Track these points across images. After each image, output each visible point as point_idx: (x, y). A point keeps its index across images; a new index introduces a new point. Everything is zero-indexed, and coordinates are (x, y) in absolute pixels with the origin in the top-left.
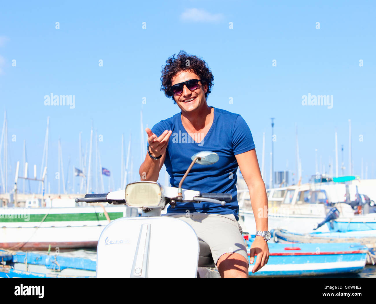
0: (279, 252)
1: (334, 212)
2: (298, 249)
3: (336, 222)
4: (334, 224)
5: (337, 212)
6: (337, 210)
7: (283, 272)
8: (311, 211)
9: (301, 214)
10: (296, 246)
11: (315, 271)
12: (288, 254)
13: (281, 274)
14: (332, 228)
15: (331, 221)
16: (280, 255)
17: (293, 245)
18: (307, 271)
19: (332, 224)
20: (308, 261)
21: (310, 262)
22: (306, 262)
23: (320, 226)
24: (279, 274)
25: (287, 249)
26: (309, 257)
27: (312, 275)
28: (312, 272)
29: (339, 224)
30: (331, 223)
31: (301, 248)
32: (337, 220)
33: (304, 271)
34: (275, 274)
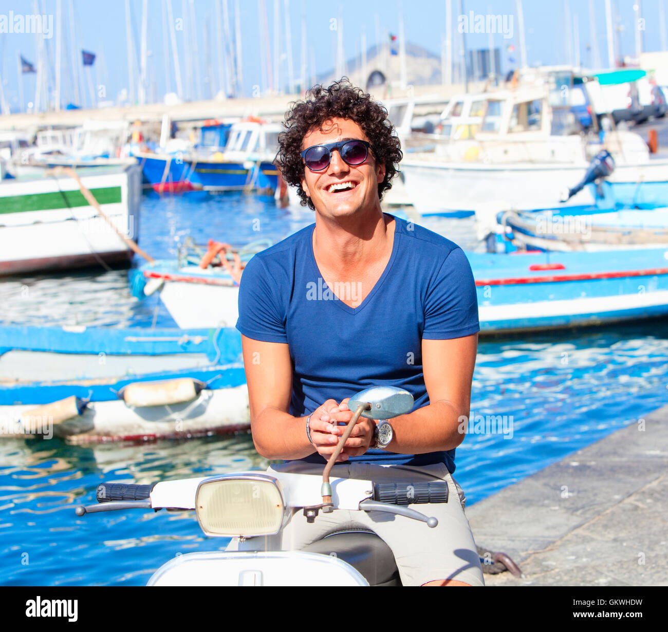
0: (518, 277)
1: (603, 160)
2: (560, 267)
3: (610, 184)
4: (605, 187)
5: (609, 160)
6: (609, 155)
7: (530, 320)
8: (553, 152)
9: (531, 161)
10: (554, 260)
11: (599, 314)
12: (540, 279)
13: (527, 324)
14: (600, 196)
15: (597, 181)
16: (522, 282)
17: (548, 259)
18: (582, 316)
19: (601, 189)
20: (583, 294)
21: (588, 296)
22: (578, 295)
23: (573, 193)
24: (520, 324)
25: (535, 268)
26: (586, 284)
27: (591, 323)
28: (594, 318)
29: (615, 187)
30: (597, 186)
31: (564, 264)
32: (611, 178)
33: (575, 316)
34: (513, 325)
